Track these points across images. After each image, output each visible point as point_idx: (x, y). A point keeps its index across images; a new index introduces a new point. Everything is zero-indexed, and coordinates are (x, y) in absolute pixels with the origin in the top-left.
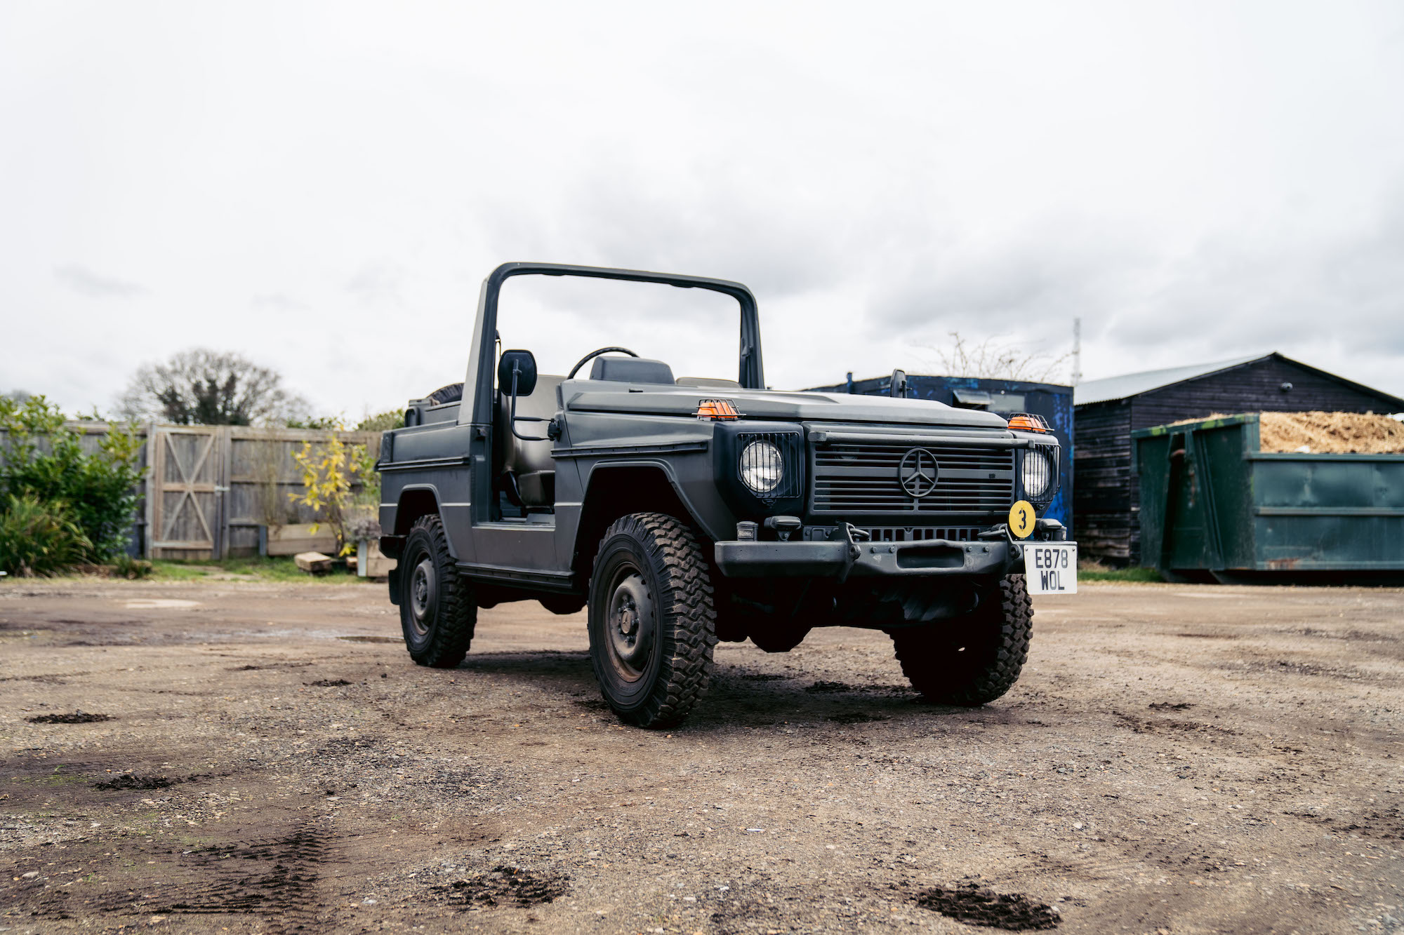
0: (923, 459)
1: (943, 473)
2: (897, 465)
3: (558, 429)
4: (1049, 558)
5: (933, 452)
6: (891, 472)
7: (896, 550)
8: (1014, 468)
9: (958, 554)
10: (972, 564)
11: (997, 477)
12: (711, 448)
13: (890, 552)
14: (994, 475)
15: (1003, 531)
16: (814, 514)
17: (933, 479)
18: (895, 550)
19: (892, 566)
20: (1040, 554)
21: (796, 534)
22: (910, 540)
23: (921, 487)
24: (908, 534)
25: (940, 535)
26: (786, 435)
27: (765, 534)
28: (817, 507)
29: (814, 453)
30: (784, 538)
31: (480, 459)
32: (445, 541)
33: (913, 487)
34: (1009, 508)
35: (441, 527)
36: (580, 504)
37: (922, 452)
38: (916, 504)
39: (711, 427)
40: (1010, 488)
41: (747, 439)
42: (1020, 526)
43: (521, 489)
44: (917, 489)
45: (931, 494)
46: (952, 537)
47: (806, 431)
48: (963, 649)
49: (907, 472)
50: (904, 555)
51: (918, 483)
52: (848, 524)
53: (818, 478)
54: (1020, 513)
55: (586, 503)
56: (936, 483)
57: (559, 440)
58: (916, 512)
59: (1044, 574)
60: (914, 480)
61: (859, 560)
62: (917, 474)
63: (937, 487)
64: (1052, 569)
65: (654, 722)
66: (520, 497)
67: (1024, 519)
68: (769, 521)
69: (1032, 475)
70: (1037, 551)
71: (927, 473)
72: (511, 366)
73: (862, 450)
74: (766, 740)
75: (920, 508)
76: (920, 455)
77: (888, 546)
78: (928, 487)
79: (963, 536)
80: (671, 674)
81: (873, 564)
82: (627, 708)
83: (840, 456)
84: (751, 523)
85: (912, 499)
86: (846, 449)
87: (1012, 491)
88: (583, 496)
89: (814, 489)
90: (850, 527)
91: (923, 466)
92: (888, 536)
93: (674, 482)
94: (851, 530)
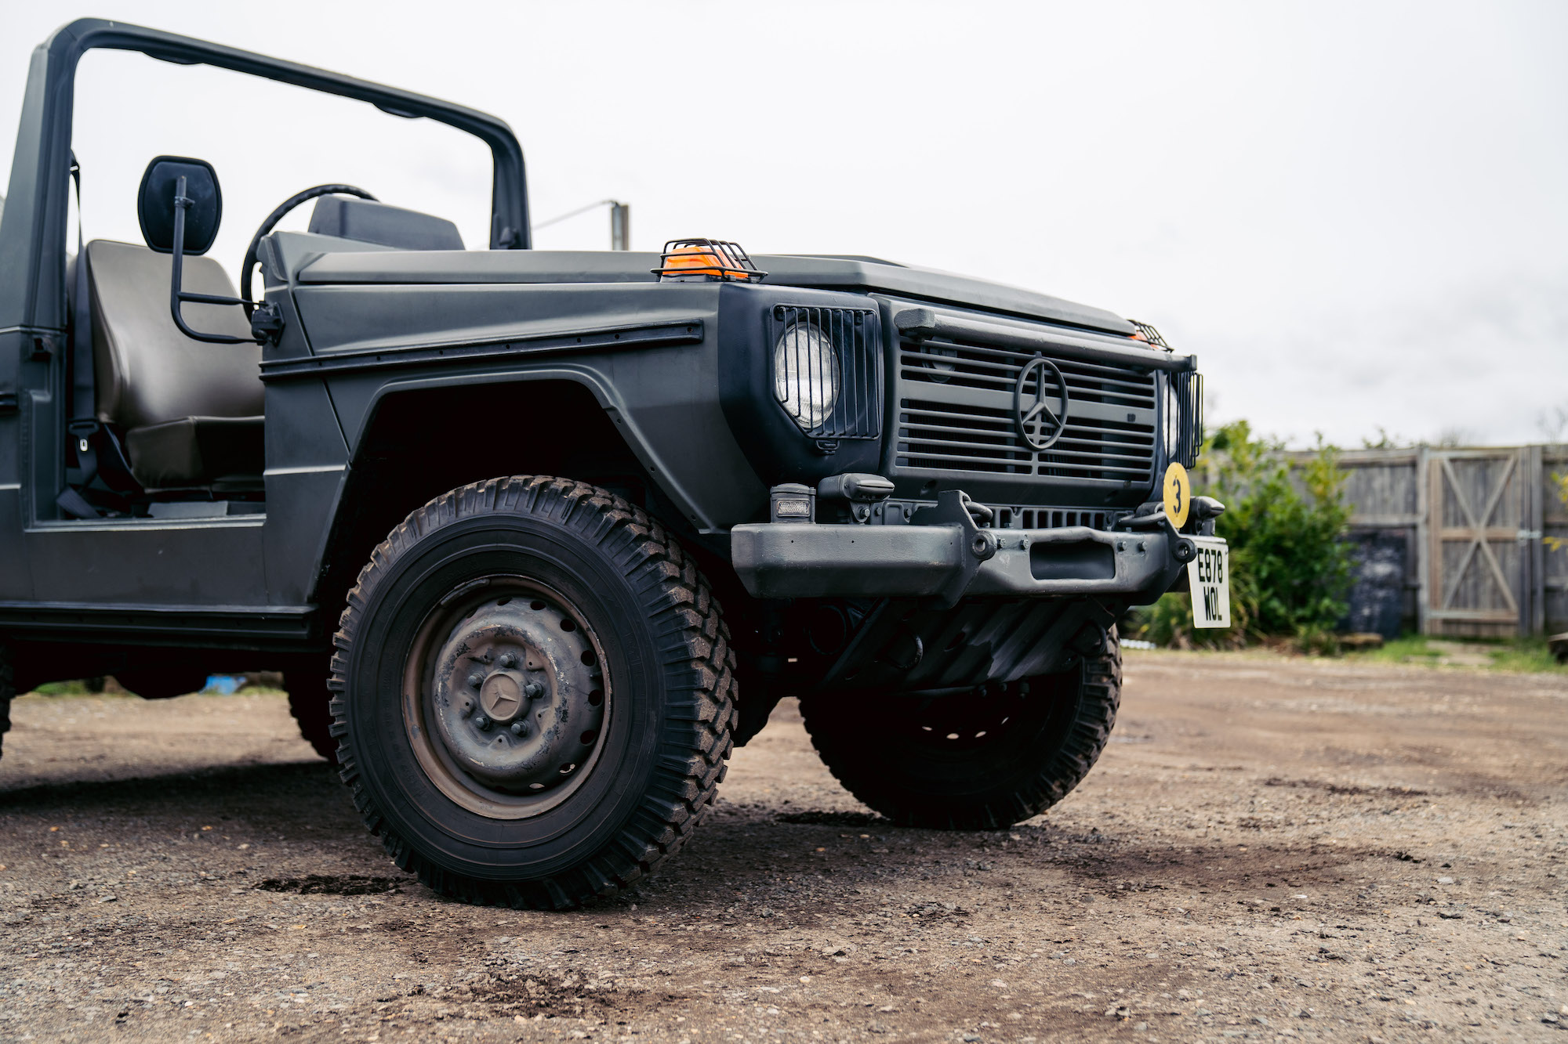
0: (1048, 380)
1: (1076, 408)
2: (1013, 388)
4: (1209, 566)
6: (1000, 399)
7: (1030, 545)
8: (1156, 406)
9: (1103, 553)
10: (1126, 572)
11: (1138, 421)
12: (711, 338)
13: (1022, 548)
14: (1131, 417)
15: (1156, 516)
17: (1060, 417)
18: (1028, 545)
19: (1027, 578)
23: (1043, 431)
24: (1035, 515)
25: (1085, 521)
26: (858, 313)
27: (831, 509)
29: (897, 353)
30: (862, 516)
33: (1033, 430)
34: (1161, 477)
37: (1048, 367)
38: (1035, 462)
39: (710, 293)
41: (783, 319)
42: (1174, 508)
44: (1038, 435)
45: (1057, 445)
46: (1099, 526)
49: (1026, 401)
50: (1037, 555)
51: (1039, 424)
52: (962, 493)
53: (903, 404)
54: (1174, 485)
56: (1064, 426)
58: (1034, 477)
59: (1206, 592)
60: (1033, 419)
61: (986, 565)
62: (1039, 407)
63: (1066, 433)
64: (1212, 583)
67: (1178, 497)
68: (837, 483)
71: (1052, 405)
75: (1043, 471)
76: (1044, 372)
77: (1018, 537)
78: (1053, 432)
81: (999, 571)
83: (931, 364)
84: (805, 488)
85: (1028, 453)
86: (940, 350)
87: (1154, 447)
89: (899, 424)
90: (965, 500)
91: (1050, 392)
93: (613, 409)
94: (967, 503)
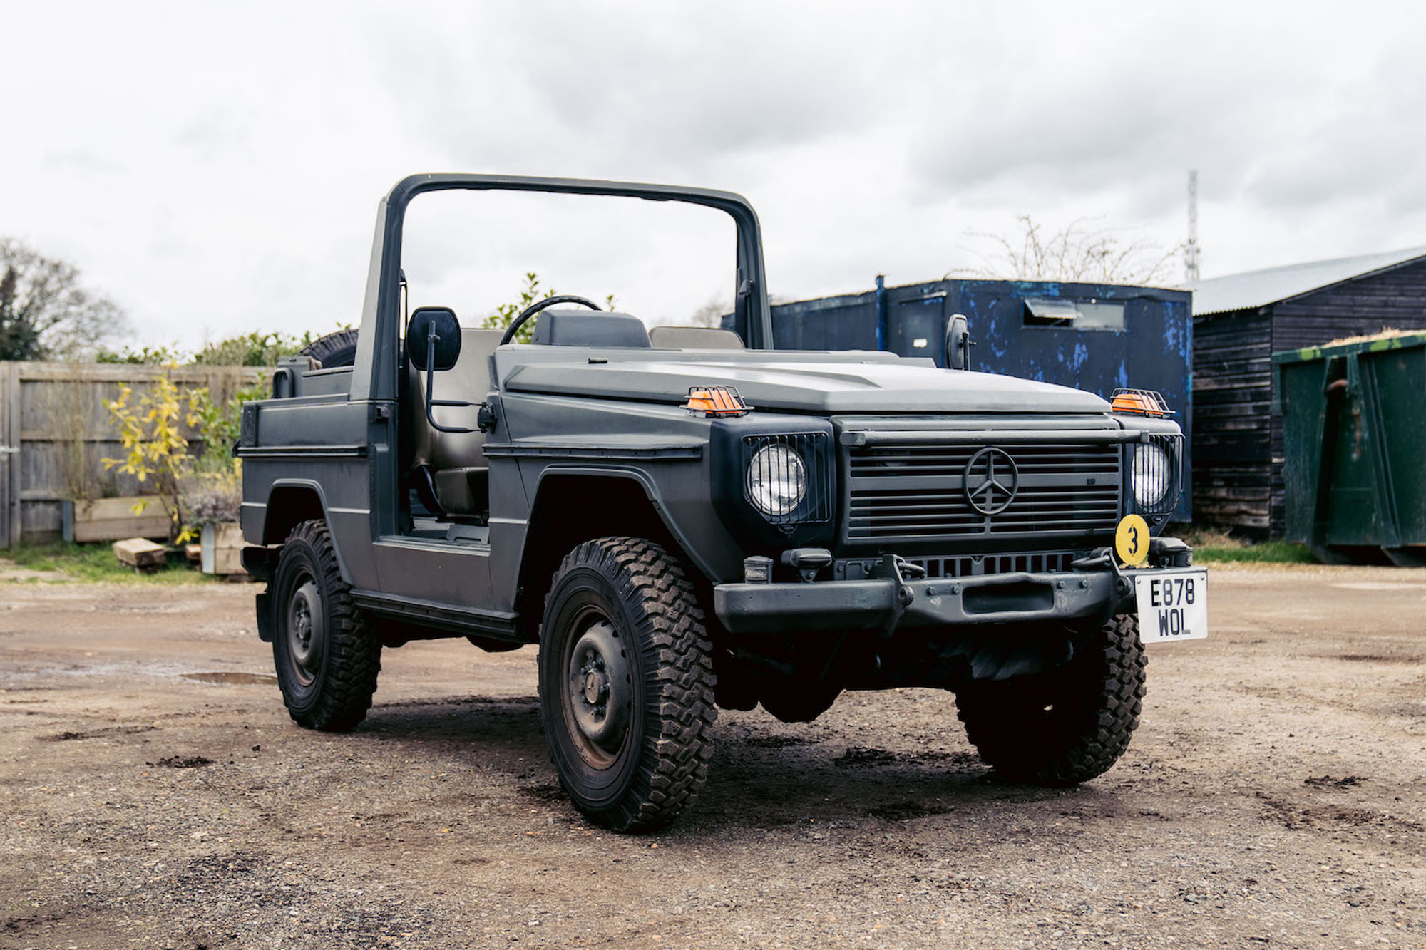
0: (996, 462)
1: (1025, 480)
2: (961, 472)
3: (492, 417)
4: (1170, 592)
5: (1011, 451)
6: (953, 481)
7: (962, 589)
8: (1121, 469)
9: (1046, 591)
10: (1064, 605)
11: (1097, 483)
12: (707, 455)
13: (953, 592)
14: (1093, 481)
15: (1107, 558)
16: (849, 543)
17: (1011, 489)
18: (960, 590)
19: (959, 613)
20: (1156, 588)
21: (825, 572)
22: (978, 574)
23: (995, 500)
24: (978, 565)
25: (1021, 566)
26: (810, 436)
27: (783, 573)
28: (852, 534)
29: (848, 459)
30: (808, 578)
31: (382, 448)
32: (334, 559)
33: (983, 500)
34: (1115, 525)
35: (328, 539)
36: (525, 522)
37: (995, 453)
38: (988, 524)
39: (705, 426)
40: (1115, 497)
41: (756, 442)
42: (1130, 550)
43: (439, 490)
44: (989, 504)
45: (1009, 509)
46: (1037, 568)
47: (837, 430)
48: (1048, 708)
49: (975, 481)
50: (971, 594)
51: (990, 495)
52: (896, 556)
53: (854, 494)
54: (1130, 531)
55: (531, 521)
56: (1016, 494)
57: (493, 432)
58: (988, 534)
59: (1163, 614)
60: (984, 491)
61: (910, 607)
62: (988, 483)
63: (1017, 499)
64: (1174, 606)
65: (633, 825)
66: (438, 501)
67: (1134, 540)
68: (789, 555)
69: (1146, 476)
70: (1154, 582)
71: (1002, 481)
72: (426, 329)
73: (913, 452)
74: (787, 849)
75: (994, 529)
76: (993, 457)
77: (950, 584)
78: (1004, 500)
79: (1052, 566)
80: (656, 762)
81: (930, 610)
82: (596, 805)
83: (883, 463)
84: (764, 559)
85: (981, 518)
86: (892, 452)
87: (1119, 501)
88: (529, 512)
89: (849, 508)
90: (898, 561)
91: (997, 471)
92: (950, 569)
93: (656, 501)
94: (900, 564)
